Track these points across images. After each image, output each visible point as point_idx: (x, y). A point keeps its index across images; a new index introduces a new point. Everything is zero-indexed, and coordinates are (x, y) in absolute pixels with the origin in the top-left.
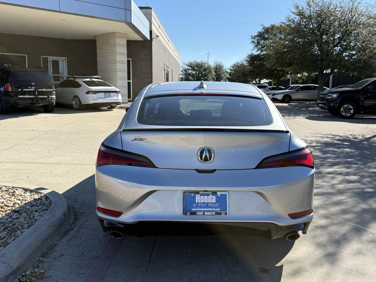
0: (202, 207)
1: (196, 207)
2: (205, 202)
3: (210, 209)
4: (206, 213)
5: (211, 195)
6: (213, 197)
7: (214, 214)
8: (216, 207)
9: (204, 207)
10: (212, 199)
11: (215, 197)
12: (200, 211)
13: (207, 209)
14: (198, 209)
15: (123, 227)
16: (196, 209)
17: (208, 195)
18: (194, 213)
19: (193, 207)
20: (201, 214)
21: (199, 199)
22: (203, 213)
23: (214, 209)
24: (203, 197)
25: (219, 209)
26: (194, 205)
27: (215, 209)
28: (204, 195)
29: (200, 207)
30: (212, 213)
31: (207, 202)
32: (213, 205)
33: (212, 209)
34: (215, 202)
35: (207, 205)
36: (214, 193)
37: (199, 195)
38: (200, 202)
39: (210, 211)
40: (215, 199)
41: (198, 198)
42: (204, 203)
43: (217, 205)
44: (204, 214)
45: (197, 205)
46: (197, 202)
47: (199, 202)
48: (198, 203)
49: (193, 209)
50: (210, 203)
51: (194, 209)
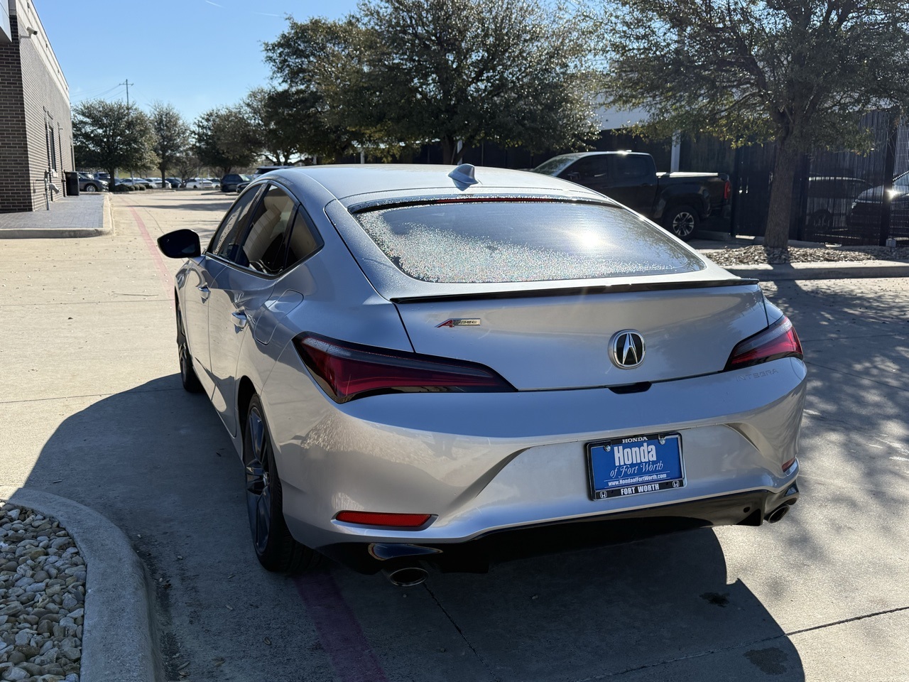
0: (631, 475)
1: (617, 477)
2: (635, 462)
3: (646, 478)
4: (640, 489)
5: (645, 444)
6: (650, 447)
7: (657, 486)
8: (659, 471)
9: (633, 476)
10: (647, 453)
11: (653, 447)
12: (627, 485)
13: (640, 479)
14: (622, 482)
15: (441, 551)
16: (617, 483)
17: (639, 445)
18: (615, 493)
19: (611, 479)
20: (630, 491)
21: (622, 456)
22: (633, 488)
23: (655, 477)
24: (629, 450)
25: (665, 476)
26: (613, 473)
27: (657, 475)
28: (630, 446)
29: (626, 476)
30: (653, 485)
31: (639, 461)
32: (651, 468)
33: (650, 478)
34: (655, 459)
35: (639, 469)
36: (652, 438)
37: (621, 448)
38: (625, 464)
39: (648, 483)
40: (654, 452)
41: (619, 455)
42: (632, 465)
43: (660, 464)
44: (637, 491)
45: (619, 473)
46: (617, 464)
47: (622, 463)
48: (620, 466)
49: (610, 484)
50: (646, 463)
51: (614, 483)
